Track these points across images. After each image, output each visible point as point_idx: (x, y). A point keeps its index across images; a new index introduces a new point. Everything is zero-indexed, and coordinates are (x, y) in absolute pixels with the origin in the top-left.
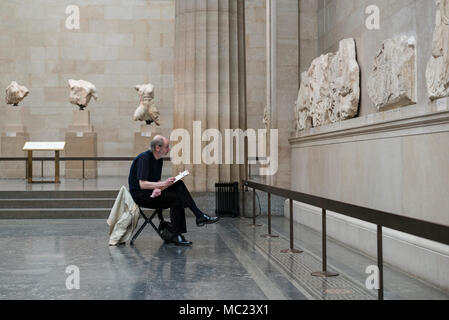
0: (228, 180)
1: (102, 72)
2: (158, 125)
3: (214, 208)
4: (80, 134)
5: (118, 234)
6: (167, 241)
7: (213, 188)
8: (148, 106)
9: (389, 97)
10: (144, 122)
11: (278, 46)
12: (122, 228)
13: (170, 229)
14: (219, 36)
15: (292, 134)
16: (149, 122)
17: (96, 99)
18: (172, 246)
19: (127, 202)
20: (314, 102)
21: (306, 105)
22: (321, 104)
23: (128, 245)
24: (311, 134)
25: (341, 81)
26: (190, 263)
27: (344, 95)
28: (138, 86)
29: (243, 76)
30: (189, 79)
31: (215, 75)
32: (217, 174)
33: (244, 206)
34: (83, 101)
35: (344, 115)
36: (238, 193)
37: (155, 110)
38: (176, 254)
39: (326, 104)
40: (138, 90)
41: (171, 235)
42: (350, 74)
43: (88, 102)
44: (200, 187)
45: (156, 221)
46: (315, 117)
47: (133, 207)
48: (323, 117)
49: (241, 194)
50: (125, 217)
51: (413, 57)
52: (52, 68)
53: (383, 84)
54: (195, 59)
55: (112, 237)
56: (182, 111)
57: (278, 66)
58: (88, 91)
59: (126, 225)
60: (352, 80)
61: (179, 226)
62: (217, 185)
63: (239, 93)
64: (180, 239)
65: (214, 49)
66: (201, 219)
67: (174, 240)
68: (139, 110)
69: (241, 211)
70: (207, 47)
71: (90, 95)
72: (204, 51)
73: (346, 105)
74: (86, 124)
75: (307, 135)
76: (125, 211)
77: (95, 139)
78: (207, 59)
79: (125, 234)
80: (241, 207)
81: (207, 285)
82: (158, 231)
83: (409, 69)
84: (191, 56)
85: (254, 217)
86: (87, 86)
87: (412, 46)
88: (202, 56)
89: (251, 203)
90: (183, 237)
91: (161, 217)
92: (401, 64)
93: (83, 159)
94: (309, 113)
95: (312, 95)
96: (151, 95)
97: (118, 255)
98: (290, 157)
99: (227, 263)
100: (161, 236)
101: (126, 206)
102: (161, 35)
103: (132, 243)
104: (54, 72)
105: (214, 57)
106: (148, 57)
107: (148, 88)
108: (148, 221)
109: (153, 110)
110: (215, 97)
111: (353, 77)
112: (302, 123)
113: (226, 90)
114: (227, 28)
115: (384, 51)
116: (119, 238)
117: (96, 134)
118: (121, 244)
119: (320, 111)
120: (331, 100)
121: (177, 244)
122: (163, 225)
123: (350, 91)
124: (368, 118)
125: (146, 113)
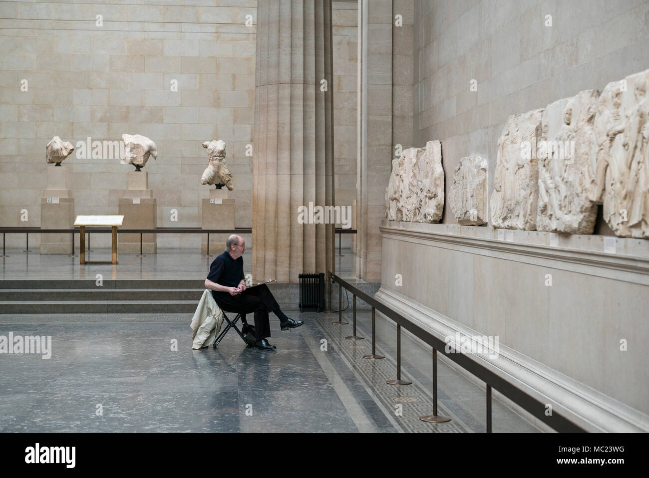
0: (312, 270)
1: (161, 121)
2: (230, 189)
3: (298, 301)
4: (136, 201)
5: (201, 338)
6: (251, 345)
7: (297, 280)
8: (219, 167)
9: (465, 213)
10: (214, 186)
11: (368, 123)
12: (206, 332)
13: (253, 334)
14: (304, 111)
15: (383, 222)
16: (219, 186)
17: (155, 158)
18: (255, 350)
19: (211, 306)
20: (404, 196)
21: (396, 196)
22: (410, 200)
23: (211, 350)
24: (401, 228)
25: (427, 183)
26: (275, 369)
27: (430, 198)
28: (205, 143)
29: (330, 155)
30: (271, 158)
31: (299, 155)
32: (301, 264)
33: (330, 298)
34: (140, 161)
35: (429, 218)
36: (324, 285)
37: (227, 172)
38: (260, 359)
39: (414, 200)
40: (206, 147)
41: (254, 339)
42: (435, 179)
43: (145, 161)
44: (282, 278)
45: (240, 325)
46: (405, 211)
47: (217, 311)
48: (412, 213)
49: (327, 287)
50: (208, 321)
51: (485, 180)
52: (99, 115)
53: (460, 199)
54: (278, 136)
55: (196, 341)
56: (262, 194)
57: (369, 145)
58: (146, 149)
59: (209, 329)
60: (436, 186)
61: (263, 329)
62: (300, 276)
63: (326, 175)
64: (264, 343)
65: (299, 125)
66: (286, 324)
67: (258, 344)
68: (208, 172)
69: (327, 305)
70: (291, 124)
71: (149, 153)
72: (287, 128)
73: (431, 209)
74: (144, 188)
75: (397, 228)
76: (208, 314)
77: (154, 206)
78: (291, 137)
79: (209, 338)
80: (327, 300)
81: (292, 393)
82: (241, 334)
83: (481, 191)
84: (273, 134)
85: (340, 312)
86: (145, 142)
87: (484, 170)
88: (286, 133)
89: (338, 296)
90: (266, 341)
91: (244, 320)
92: (474, 186)
93: (141, 232)
94: (400, 205)
95: (401, 188)
96: (222, 154)
97: (202, 359)
98: (381, 246)
99: (310, 371)
100: (245, 340)
101: (210, 311)
102: (234, 77)
103: (215, 347)
104: (101, 120)
105: (299, 135)
106: (217, 103)
107: (219, 145)
108: (232, 324)
109: (224, 171)
110: (299, 180)
111: (438, 182)
112: (392, 214)
113: (312, 171)
114: (313, 104)
115: (462, 168)
116: (202, 343)
117: (155, 200)
118: (204, 348)
119: (409, 207)
120: (419, 199)
121: (261, 348)
122: (247, 329)
123: (435, 196)
124: (449, 229)
125: (217, 174)
